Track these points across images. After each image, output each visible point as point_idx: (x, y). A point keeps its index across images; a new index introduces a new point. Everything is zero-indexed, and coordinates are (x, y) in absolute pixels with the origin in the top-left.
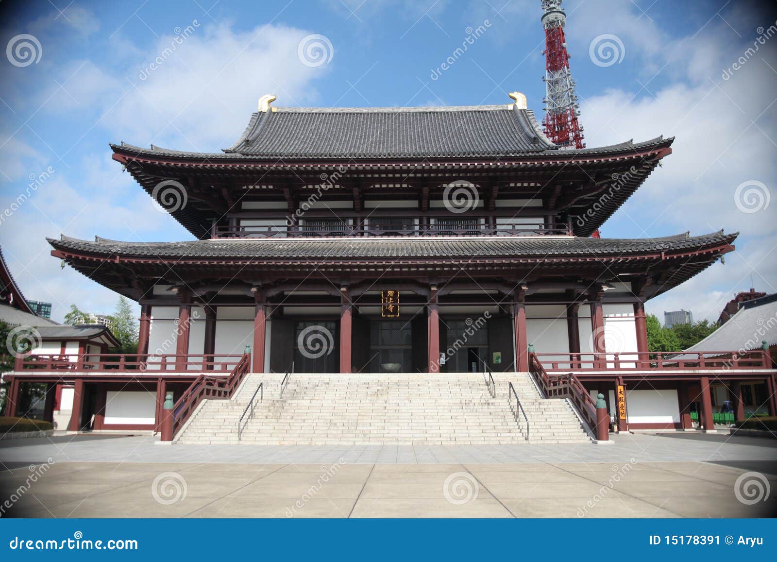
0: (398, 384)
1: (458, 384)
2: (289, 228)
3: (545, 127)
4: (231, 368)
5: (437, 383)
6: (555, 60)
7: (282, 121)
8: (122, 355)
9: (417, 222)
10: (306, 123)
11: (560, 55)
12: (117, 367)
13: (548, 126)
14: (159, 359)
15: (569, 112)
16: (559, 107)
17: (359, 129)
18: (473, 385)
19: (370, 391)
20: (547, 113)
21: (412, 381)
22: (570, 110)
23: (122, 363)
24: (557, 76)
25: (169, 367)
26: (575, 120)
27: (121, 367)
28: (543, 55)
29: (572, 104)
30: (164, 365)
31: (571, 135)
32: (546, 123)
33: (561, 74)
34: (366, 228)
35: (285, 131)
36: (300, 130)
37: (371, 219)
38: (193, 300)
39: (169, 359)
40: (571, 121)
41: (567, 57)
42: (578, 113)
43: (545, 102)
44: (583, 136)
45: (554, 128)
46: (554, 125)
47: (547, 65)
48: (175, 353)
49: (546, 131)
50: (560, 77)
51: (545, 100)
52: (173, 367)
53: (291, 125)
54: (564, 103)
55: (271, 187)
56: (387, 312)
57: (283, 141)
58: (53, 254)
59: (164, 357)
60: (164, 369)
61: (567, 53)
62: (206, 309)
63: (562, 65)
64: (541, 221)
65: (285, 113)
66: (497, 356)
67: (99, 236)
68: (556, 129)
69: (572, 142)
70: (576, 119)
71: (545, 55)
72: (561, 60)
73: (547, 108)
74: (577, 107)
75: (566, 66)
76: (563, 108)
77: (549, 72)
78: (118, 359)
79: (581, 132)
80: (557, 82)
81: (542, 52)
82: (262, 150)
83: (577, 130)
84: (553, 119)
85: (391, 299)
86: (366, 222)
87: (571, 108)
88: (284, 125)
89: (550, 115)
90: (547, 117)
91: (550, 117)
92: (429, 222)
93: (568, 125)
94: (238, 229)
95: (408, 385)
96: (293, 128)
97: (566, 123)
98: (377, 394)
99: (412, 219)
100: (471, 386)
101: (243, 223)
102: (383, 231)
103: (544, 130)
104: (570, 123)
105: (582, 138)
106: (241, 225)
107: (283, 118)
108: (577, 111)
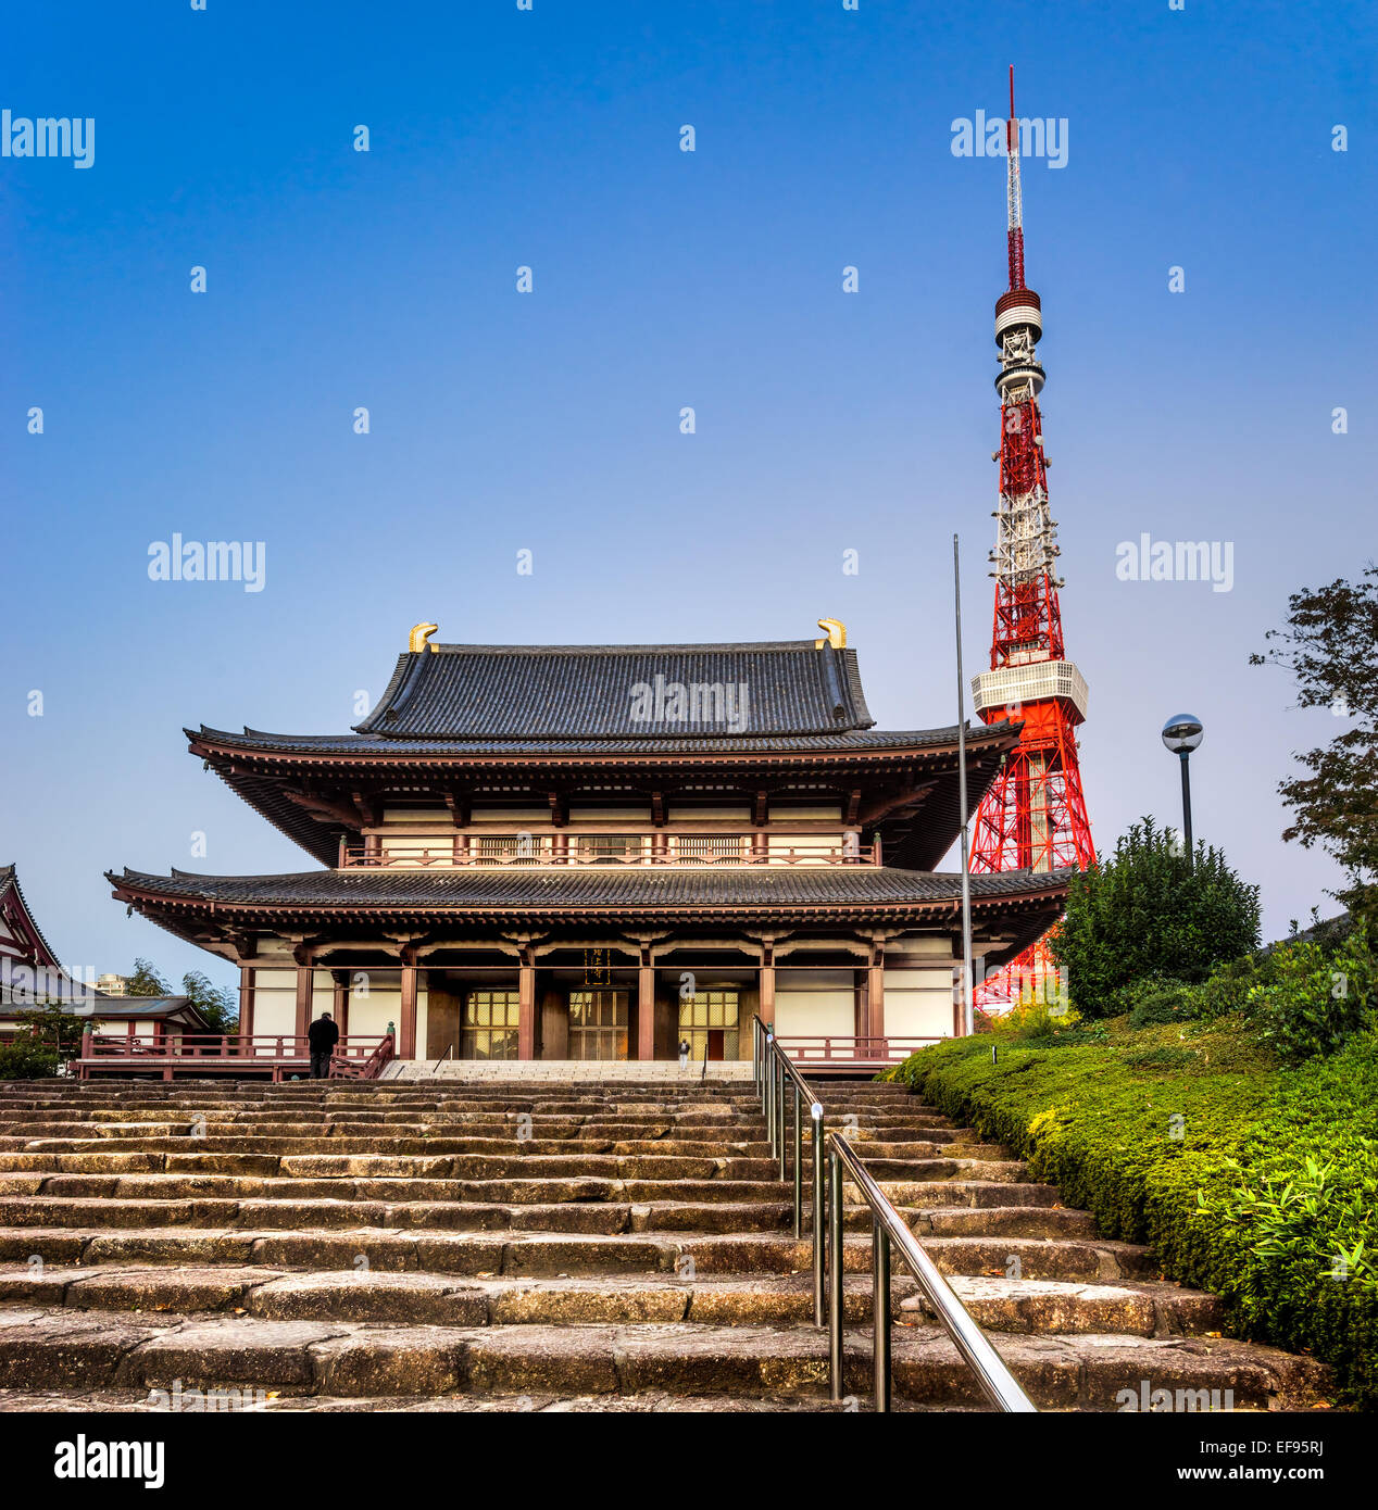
2: (455, 849)
3: (992, 613)
4: (369, 1053)
6: (1019, 472)
7: (447, 669)
8: (224, 1037)
9: (647, 842)
10: (485, 675)
11: (1029, 460)
12: (217, 1053)
13: (998, 609)
14: (274, 1042)
16: (1021, 569)
17: (569, 685)
20: (997, 582)
22: (1044, 576)
23: (225, 1046)
24: (1021, 505)
25: (287, 1053)
26: (1051, 598)
27: (224, 1052)
28: (995, 461)
29: (1048, 564)
30: (280, 1048)
31: (1043, 628)
32: (993, 603)
33: (1030, 500)
34: (572, 853)
35: (451, 689)
36: (475, 687)
37: (580, 838)
38: (315, 961)
39: (286, 1042)
40: (1043, 600)
41: (1045, 464)
42: (1059, 582)
43: (992, 560)
46: (1010, 608)
47: (1002, 481)
48: (293, 1034)
49: (992, 620)
50: (1028, 507)
51: (994, 556)
52: (291, 1053)
53: (462, 677)
54: (1032, 562)
55: (427, 789)
56: (591, 977)
57: (447, 709)
58: (115, 896)
59: (280, 1038)
60: (280, 1054)
61: (1045, 457)
62: (334, 973)
63: (1031, 481)
64: (835, 841)
65: (453, 655)
67: (176, 868)
68: (1014, 616)
70: (1056, 596)
71: (999, 460)
72: (1031, 471)
73: (997, 572)
75: (1039, 485)
76: (1030, 572)
77: (1005, 496)
78: (219, 1042)
80: (1020, 517)
81: (994, 455)
82: (412, 728)
83: (1056, 615)
84: (1009, 594)
85: (598, 959)
86: (572, 843)
87: (1045, 572)
88: (450, 678)
89: (1003, 586)
90: (998, 590)
91: (1002, 592)
92: (666, 843)
93: (1037, 608)
94: (379, 854)
96: (464, 685)
97: (1034, 604)
99: (640, 838)
101: (386, 844)
102: (596, 857)
104: (1042, 604)
106: (383, 846)
107: (449, 665)
108: (1057, 576)
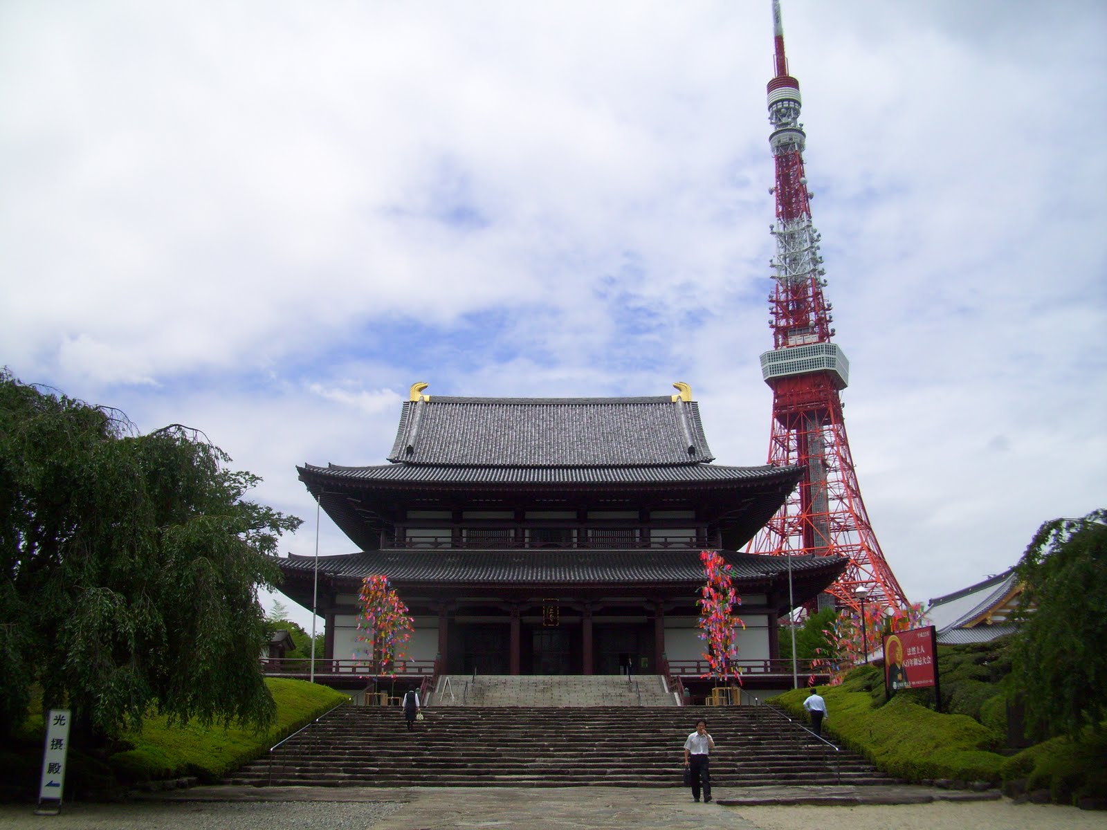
0: (559, 684)
1: (605, 683)
2: (453, 539)
3: (774, 305)
4: (426, 671)
5: (589, 683)
6: (790, 202)
9: (575, 533)
11: (797, 194)
13: (778, 302)
15: (809, 281)
16: (794, 274)
18: (617, 684)
19: (538, 689)
20: (777, 282)
21: (570, 681)
22: (812, 279)
24: (790, 228)
26: (818, 295)
28: (771, 193)
29: (814, 270)
31: (812, 317)
32: (774, 298)
33: (798, 223)
34: (527, 540)
37: (532, 530)
40: (812, 297)
41: (808, 197)
42: (823, 283)
43: (773, 266)
44: (831, 317)
45: (788, 305)
46: (787, 301)
47: (778, 209)
49: (774, 310)
50: (797, 228)
51: (774, 263)
54: (803, 268)
56: (548, 621)
57: (442, 443)
61: (808, 191)
63: (798, 210)
64: (692, 533)
65: (439, 403)
66: (644, 662)
68: (790, 308)
69: (813, 328)
70: (821, 293)
71: (774, 193)
72: (798, 202)
73: (776, 275)
74: (822, 273)
75: (804, 213)
76: (802, 276)
77: (780, 220)
79: (827, 312)
80: (791, 236)
81: (769, 189)
82: (424, 458)
83: (822, 308)
84: (786, 292)
85: (551, 610)
86: (527, 533)
87: (813, 276)
88: (439, 420)
89: (782, 285)
90: (777, 289)
91: (781, 289)
92: (586, 534)
93: (807, 302)
94: (404, 539)
95: (566, 684)
97: (805, 299)
98: (543, 691)
99: (570, 530)
100: (615, 685)
101: (410, 533)
102: (544, 544)
103: (771, 309)
104: (811, 299)
105: (830, 321)
106: (408, 535)
107: (437, 411)
108: (822, 279)
